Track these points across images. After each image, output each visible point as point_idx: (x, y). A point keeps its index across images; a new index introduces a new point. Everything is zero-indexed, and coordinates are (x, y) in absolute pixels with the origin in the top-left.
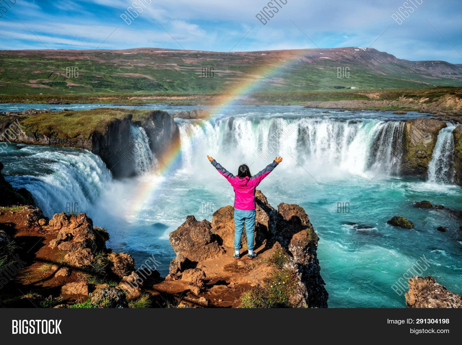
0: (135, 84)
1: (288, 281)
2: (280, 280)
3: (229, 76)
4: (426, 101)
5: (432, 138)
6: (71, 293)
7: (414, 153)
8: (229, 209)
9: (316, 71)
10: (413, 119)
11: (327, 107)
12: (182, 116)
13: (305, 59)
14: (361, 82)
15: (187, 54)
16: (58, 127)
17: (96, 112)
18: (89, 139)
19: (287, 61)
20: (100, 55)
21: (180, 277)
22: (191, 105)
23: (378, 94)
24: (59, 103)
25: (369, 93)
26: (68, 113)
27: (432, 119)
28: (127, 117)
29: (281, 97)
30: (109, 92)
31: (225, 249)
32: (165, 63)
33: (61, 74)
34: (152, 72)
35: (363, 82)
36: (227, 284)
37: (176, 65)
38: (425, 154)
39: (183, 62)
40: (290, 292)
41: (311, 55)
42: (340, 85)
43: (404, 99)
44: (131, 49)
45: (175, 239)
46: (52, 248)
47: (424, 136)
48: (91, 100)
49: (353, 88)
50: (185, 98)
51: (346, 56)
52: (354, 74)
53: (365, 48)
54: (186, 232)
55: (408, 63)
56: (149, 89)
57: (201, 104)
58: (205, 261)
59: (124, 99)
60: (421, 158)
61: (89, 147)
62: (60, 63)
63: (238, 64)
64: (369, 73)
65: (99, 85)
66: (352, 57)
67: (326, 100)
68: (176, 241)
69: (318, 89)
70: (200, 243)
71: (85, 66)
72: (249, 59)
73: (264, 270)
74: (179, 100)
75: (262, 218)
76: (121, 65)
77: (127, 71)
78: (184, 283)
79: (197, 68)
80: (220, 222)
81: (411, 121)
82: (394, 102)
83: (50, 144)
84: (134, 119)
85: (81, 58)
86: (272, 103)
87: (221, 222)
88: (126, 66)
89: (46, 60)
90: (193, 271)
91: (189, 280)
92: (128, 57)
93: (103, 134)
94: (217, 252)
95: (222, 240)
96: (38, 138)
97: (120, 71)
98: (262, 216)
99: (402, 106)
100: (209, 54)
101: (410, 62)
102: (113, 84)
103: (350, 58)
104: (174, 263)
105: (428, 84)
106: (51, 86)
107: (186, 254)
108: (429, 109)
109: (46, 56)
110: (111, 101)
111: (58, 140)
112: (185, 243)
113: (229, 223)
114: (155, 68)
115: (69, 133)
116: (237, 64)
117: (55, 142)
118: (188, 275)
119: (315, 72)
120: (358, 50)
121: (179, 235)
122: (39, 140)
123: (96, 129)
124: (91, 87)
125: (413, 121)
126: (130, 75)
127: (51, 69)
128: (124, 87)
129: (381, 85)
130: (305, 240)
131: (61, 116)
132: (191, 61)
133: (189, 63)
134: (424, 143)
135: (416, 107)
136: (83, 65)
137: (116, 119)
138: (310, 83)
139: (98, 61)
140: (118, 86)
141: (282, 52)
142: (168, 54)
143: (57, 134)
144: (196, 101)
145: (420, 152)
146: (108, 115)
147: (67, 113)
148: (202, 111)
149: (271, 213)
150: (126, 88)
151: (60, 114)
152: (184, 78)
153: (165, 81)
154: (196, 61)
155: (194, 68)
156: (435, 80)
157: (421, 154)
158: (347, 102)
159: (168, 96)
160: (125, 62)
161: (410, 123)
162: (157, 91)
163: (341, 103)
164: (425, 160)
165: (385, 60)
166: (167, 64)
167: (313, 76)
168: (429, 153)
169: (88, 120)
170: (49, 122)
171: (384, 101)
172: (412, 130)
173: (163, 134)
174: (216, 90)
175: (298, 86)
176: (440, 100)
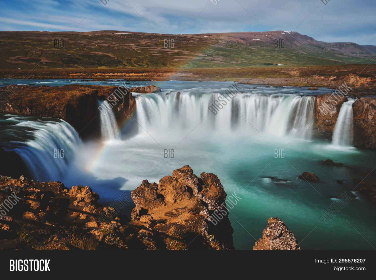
0: (99, 61)
1: (197, 221)
2: (193, 221)
3: (178, 54)
4: (334, 79)
5: (336, 110)
6: (90, 226)
7: (322, 121)
8: (169, 178)
9: (250, 51)
10: (322, 95)
11: (255, 83)
12: (138, 90)
13: (240, 41)
14: (286, 60)
15: (143, 36)
16: (38, 101)
17: (68, 88)
18: (63, 111)
19: (226, 42)
20: (69, 36)
21: (139, 219)
23: (298, 71)
24: (35, 79)
25: (291, 71)
28: (94, 92)
29: (219, 73)
30: (77, 67)
31: (166, 203)
32: (124, 43)
33: (36, 52)
34: (113, 51)
35: (288, 60)
36: (165, 223)
37: (133, 45)
38: (331, 122)
39: (139, 43)
40: (198, 227)
41: (245, 37)
42: (269, 62)
43: (317, 77)
44: (96, 31)
45: (135, 195)
46: (76, 205)
48: (63, 75)
49: (279, 65)
50: (141, 74)
51: (274, 38)
52: (280, 53)
53: (290, 32)
54: (142, 191)
55: (325, 44)
56: (110, 65)
57: (154, 80)
58: (153, 210)
59: (90, 75)
60: (327, 125)
61: (64, 117)
62: (36, 43)
63: (185, 44)
64: (293, 52)
65: (68, 62)
67: (255, 76)
68: (135, 197)
69: (251, 66)
70: (151, 200)
72: (194, 40)
73: (186, 215)
74: (136, 76)
75: (190, 183)
76: (87, 45)
77: (92, 50)
78: (141, 222)
79: (151, 48)
81: (320, 96)
82: (309, 79)
83: (31, 115)
84: (99, 94)
85: (53, 38)
86: (212, 79)
87: (164, 186)
88: (91, 46)
89: (23, 40)
90: (146, 216)
91: (144, 221)
92: (92, 38)
93: (75, 107)
94: (161, 205)
95: (164, 197)
96: (22, 110)
97: (86, 50)
98: (189, 182)
99: (315, 83)
100: (161, 36)
101: (326, 43)
102: (81, 60)
104: (135, 211)
105: (340, 61)
106: (28, 62)
107: (142, 206)
108: (336, 85)
109: (24, 37)
110: (79, 76)
111: (38, 111)
112: (142, 200)
113: (169, 187)
114: (115, 47)
115: (47, 106)
116: (183, 44)
117: (36, 113)
118: (144, 218)
119: (248, 52)
120: (284, 33)
121: (137, 193)
123: (69, 102)
124: (62, 63)
126: (95, 54)
127: (28, 47)
128: (89, 63)
129: (303, 62)
130: (216, 196)
131: (40, 92)
132: (146, 42)
133: (144, 43)
134: (330, 113)
135: (326, 84)
137: (85, 94)
138: (243, 61)
139: (68, 41)
140: (85, 63)
141: (221, 35)
143: (38, 107)
144: (150, 77)
145: (327, 121)
146: (79, 91)
147: (45, 89)
148: (155, 86)
149: (195, 180)
150: (91, 64)
151: (39, 89)
152: (140, 56)
153: (124, 58)
154: (150, 42)
155: (148, 47)
156: (346, 58)
157: (328, 122)
158: (272, 79)
159: (127, 72)
160: (91, 42)
161: (319, 97)
162: (117, 67)
163: (267, 80)
164: (331, 127)
165: (306, 41)
166: (126, 44)
167: (247, 54)
168: (334, 121)
169: (62, 95)
170: (30, 97)
171: (302, 78)
172: (321, 103)
173: (123, 106)
174: (166, 66)
175: (235, 63)
176: (345, 78)
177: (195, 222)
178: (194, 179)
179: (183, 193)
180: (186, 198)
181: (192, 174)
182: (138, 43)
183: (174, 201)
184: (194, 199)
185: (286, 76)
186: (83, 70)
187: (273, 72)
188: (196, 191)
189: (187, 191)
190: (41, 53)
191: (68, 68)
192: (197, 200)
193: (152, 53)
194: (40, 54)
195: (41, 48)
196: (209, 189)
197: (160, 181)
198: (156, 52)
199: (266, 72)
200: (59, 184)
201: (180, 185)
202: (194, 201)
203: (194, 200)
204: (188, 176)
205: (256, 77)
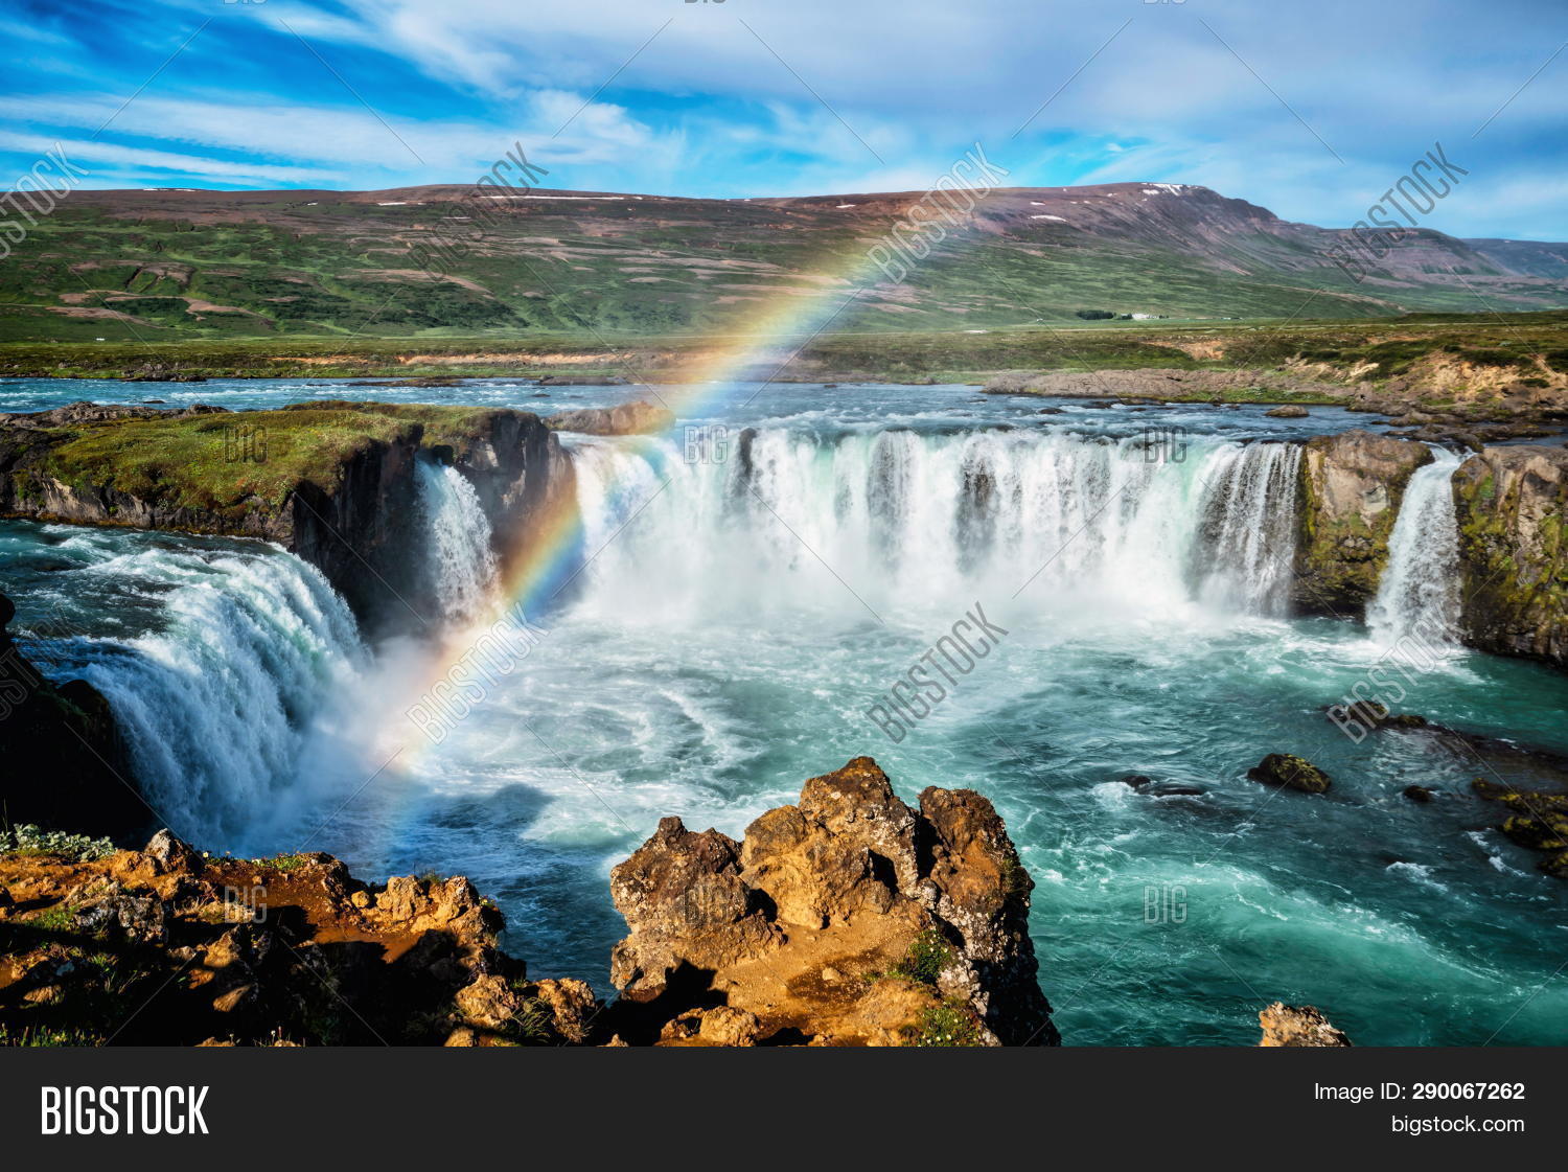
0: (421, 305)
1: (958, 1031)
2: (939, 1030)
3: (734, 278)
4: (1370, 372)
5: (1387, 499)
7: (1331, 544)
8: (789, 815)
9: (1020, 262)
10: (1329, 437)
11: (1054, 392)
12: (582, 424)
13: (982, 223)
14: (1163, 298)
15: (593, 205)
16: (180, 471)
17: (302, 414)
18: (283, 510)
20: (302, 209)
22: (612, 384)
23: (1219, 344)
24: (167, 378)
25: (1190, 342)
26: (208, 421)
27: (1388, 434)
28: (405, 434)
29: (904, 354)
30: (331, 332)
31: (785, 932)
32: (520, 236)
33: (169, 273)
34: (477, 267)
35: (1170, 298)
36: (805, 1039)
37: (555, 241)
38: (1366, 548)
39: (580, 232)
41: (1001, 206)
42: (1096, 308)
43: (1301, 363)
44: (406, 190)
45: (629, 887)
47: (1363, 493)
48: (277, 365)
49: (1138, 317)
50: (590, 358)
51: (1117, 213)
52: (1141, 271)
53: (1178, 187)
54: (658, 866)
55: (1317, 234)
56: (465, 322)
57: (647, 379)
58: (733, 966)
59: (387, 362)
60: (1353, 560)
61: (283, 535)
62: (165, 236)
63: (763, 238)
64: (1192, 267)
65: (297, 309)
66: (1134, 216)
67: (1051, 364)
68: (630, 894)
69: (1026, 322)
70: (719, 918)
71: (248, 245)
72: (798, 221)
73: (896, 1000)
74: (570, 364)
75: (880, 837)
76: (369, 244)
77: (391, 262)
79: (627, 252)
80: (764, 854)
81: (1322, 444)
82: (1268, 373)
83: (152, 525)
84: (428, 440)
85: (237, 218)
86: (878, 376)
87: (770, 852)
88: (388, 246)
89: (116, 225)
90: (730, 1015)
92: (393, 215)
93: (330, 491)
94: (764, 941)
95: (776, 905)
96: (114, 505)
97: (367, 262)
98: (879, 832)
99: (1293, 390)
100: (667, 205)
101: (1322, 230)
102: (345, 304)
103: (1131, 218)
104: (626, 953)
105: (1380, 302)
106: (134, 312)
107: (681, 949)
108: (1379, 400)
109: (118, 212)
110: (343, 368)
111: (179, 511)
113: (791, 855)
114: (485, 251)
115: (217, 489)
116: (757, 238)
117: (171, 517)
118: (717, 1024)
119: (1015, 266)
120: (1155, 192)
121: (639, 874)
122: (116, 512)
123: (305, 474)
124: (269, 315)
125: (1327, 443)
126: (402, 277)
127: (135, 255)
128: (381, 316)
129: (1231, 307)
130: (995, 894)
131: (187, 433)
132: (606, 229)
133: (599, 235)
134: (1362, 512)
135: (1338, 394)
136: (242, 241)
137: (370, 439)
138: (997, 302)
139: (293, 230)
140: (362, 314)
141: (906, 200)
142: (532, 204)
143: (178, 493)
144: (626, 369)
145: (1350, 543)
146: (345, 429)
147: (208, 419)
148: (650, 407)
149: (903, 823)
150: (388, 320)
151: (183, 423)
152: (584, 287)
153: (520, 295)
154: (621, 228)
155: (615, 251)
156: (1405, 291)
157: (1354, 547)
158: (1120, 376)
159: (533, 351)
160: (386, 231)
161: (1317, 448)
162: (493, 331)
163: (1100, 379)
164: (1367, 566)
165: (1243, 225)
166: (527, 240)
167: (1009, 277)
168: (1378, 544)
169: (277, 445)
170: (148, 453)
171: (1239, 371)
172: (1326, 470)
173: (523, 487)
174: (688, 326)
175: (959, 310)
176: (1414, 369)
177: (949, 1037)
178: (897, 823)
179: (855, 885)
180: (871, 907)
181: (889, 796)
182: (574, 235)
183: (820, 922)
184: (905, 910)
185: (1173, 361)
186: (357, 344)
187: (1120, 346)
188: (907, 872)
189: (872, 874)
190: (189, 277)
191: (295, 336)
192: (921, 917)
193: (631, 275)
194: (185, 280)
195: (189, 258)
196: (959, 863)
197: (750, 831)
198: (647, 270)
199: (1091, 346)
200: (325, 869)
201: (844, 851)
202: (907, 922)
203: (908, 917)
204: (873, 805)
205: (1053, 368)
